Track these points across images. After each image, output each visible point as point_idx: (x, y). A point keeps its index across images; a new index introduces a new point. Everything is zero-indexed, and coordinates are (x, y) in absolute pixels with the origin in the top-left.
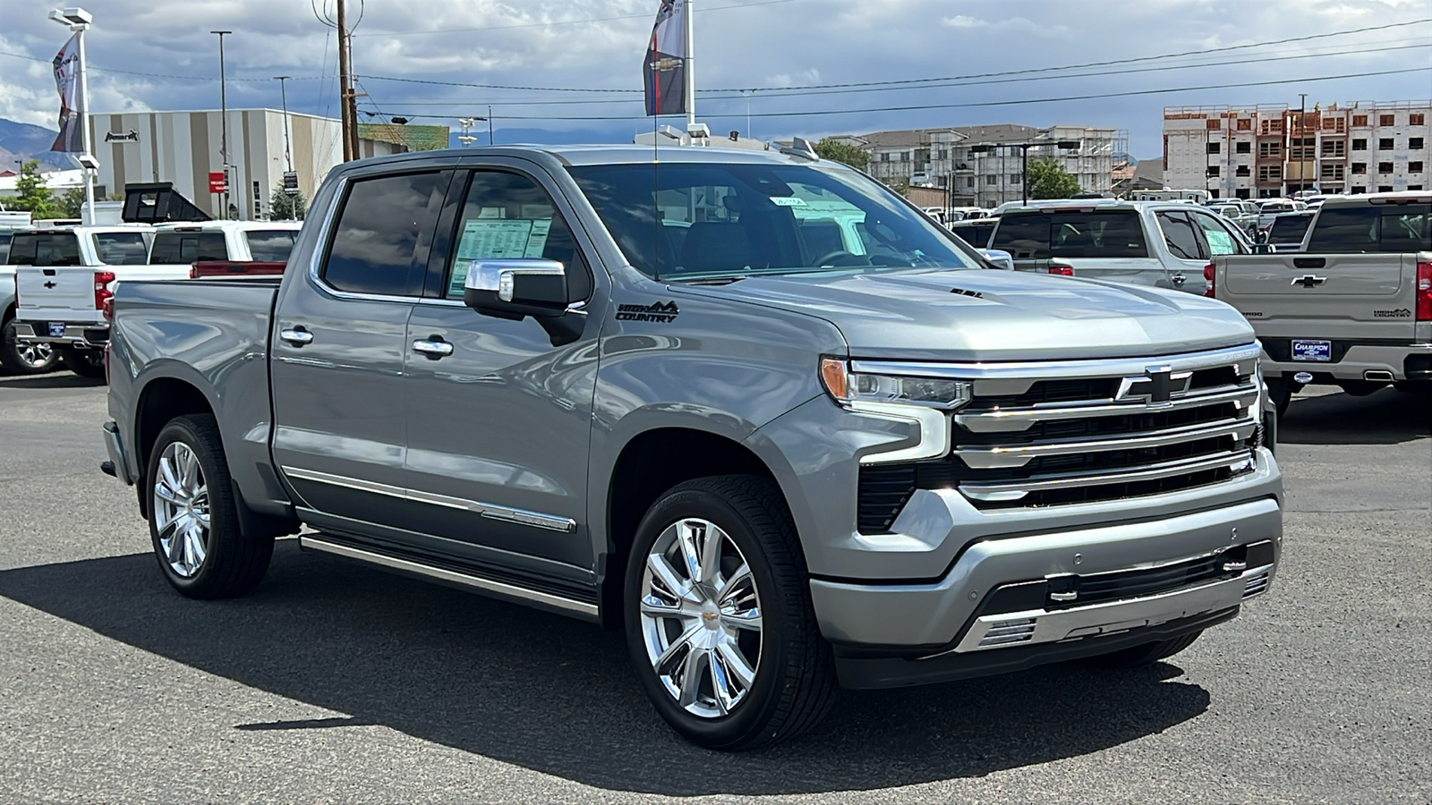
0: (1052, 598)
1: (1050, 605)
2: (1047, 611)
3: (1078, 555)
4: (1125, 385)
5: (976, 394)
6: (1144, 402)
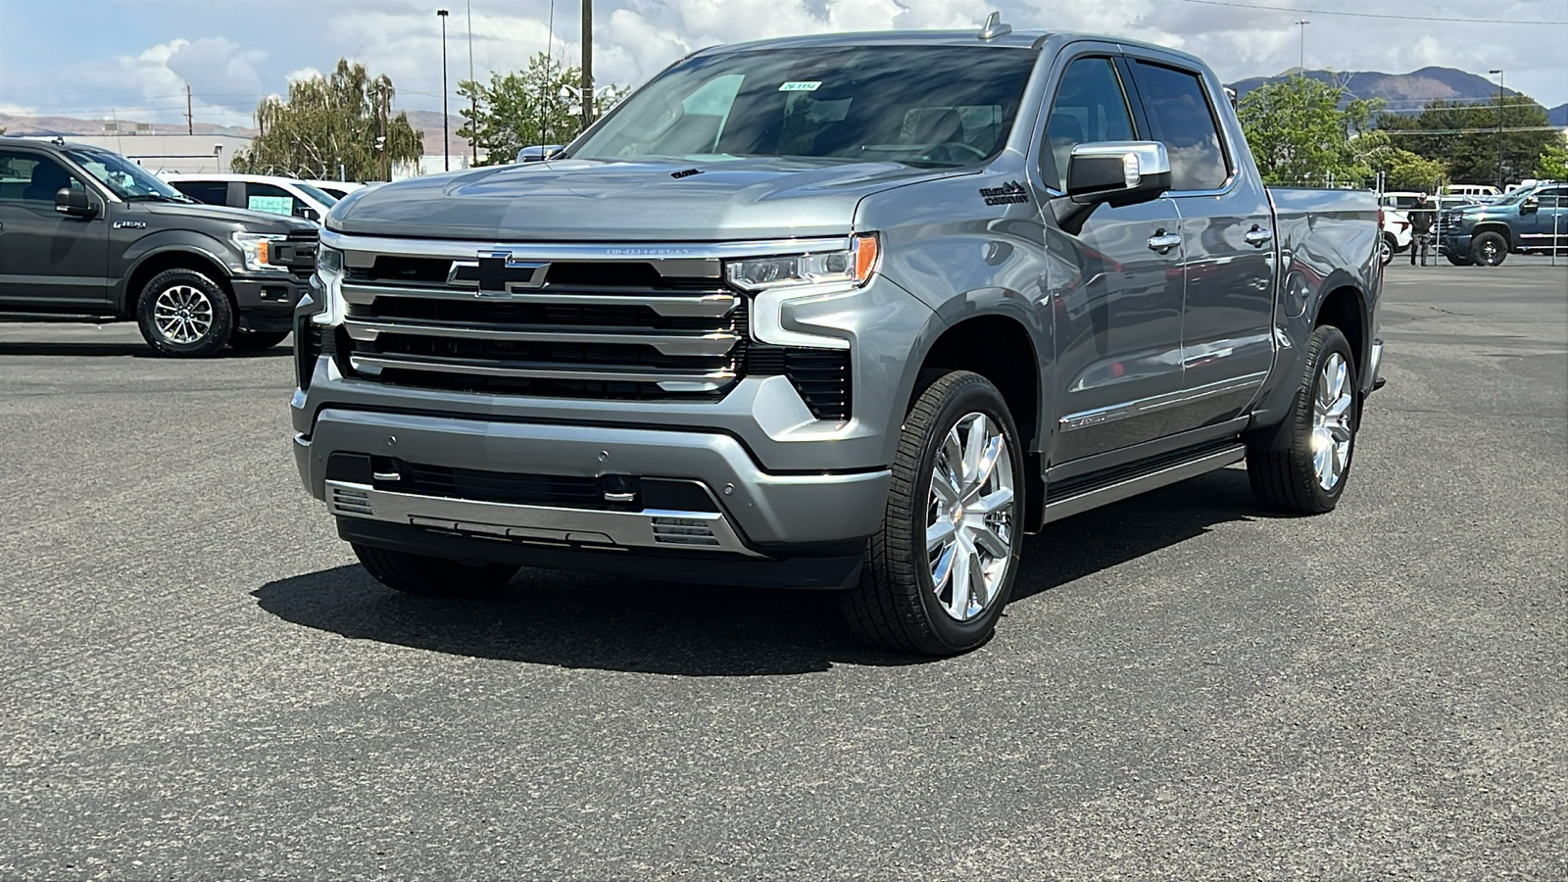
0: (373, 475)
1: (377, 484)
2: (374, 487)
4: (454, 267)
5: (346, 265)
6: (475, 289)
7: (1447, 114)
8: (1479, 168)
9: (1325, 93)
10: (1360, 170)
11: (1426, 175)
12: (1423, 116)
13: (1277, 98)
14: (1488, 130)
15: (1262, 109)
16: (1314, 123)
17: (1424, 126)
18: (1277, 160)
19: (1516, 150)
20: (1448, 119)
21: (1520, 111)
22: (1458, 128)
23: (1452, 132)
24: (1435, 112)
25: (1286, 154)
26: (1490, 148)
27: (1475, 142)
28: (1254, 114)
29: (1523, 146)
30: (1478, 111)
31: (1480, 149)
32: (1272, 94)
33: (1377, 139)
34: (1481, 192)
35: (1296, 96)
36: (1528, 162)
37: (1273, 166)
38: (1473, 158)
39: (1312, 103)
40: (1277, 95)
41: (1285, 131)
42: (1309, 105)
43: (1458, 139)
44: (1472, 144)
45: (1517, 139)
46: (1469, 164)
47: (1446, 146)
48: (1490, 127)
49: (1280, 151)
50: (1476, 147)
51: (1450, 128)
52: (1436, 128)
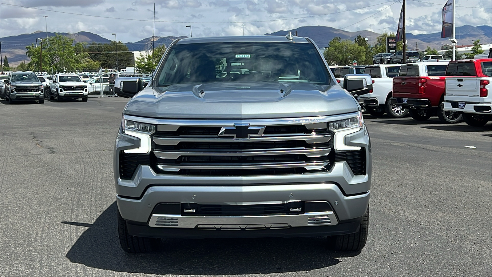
0: (184, 211)
1: (184, 214)
2: (182, 216)
3: (195, 196)
4: (223, 130)
5: (158, 130)
6: (233, 137)
7: (97, 47)
8: (109, 64)
9: (68, 40)
10: (81, 65)
11: (95, 66)
12: (90, 47)
13: (52, 42)
14: (111, 52)
15: (47, 45)
16: (65, 50)
17: (90, 50)
18: (54, 62)
19: (120, 58)
20: (97, 48)
21: (120, 46)
22: (101, 51)
23: (98, 52)
24: (93, 46)
25: (57, 60)
26: (112, 57)
27: (107, 56)
28: (45, 47)
29: (122, 57)
30: (107, 46)
31: (109, 58)
32: (51, 40)
33: (85, 55)
34: (113, 71)
35: (59, 41)
36: (124, 62)
37: (53, 64)
38: (107, 60)
39: (64, 43)
40: (52, 40)
41: (56, 52)
42: (63, 44)
43: (101, 55)
44: (106, 56)
45: (120, 55)
46: (106, 62)
47: (98, 57)
48: (111, 51)
49: (55, 59)
50: (108, 57)
51: (99, 51)
52: (94, 51)
